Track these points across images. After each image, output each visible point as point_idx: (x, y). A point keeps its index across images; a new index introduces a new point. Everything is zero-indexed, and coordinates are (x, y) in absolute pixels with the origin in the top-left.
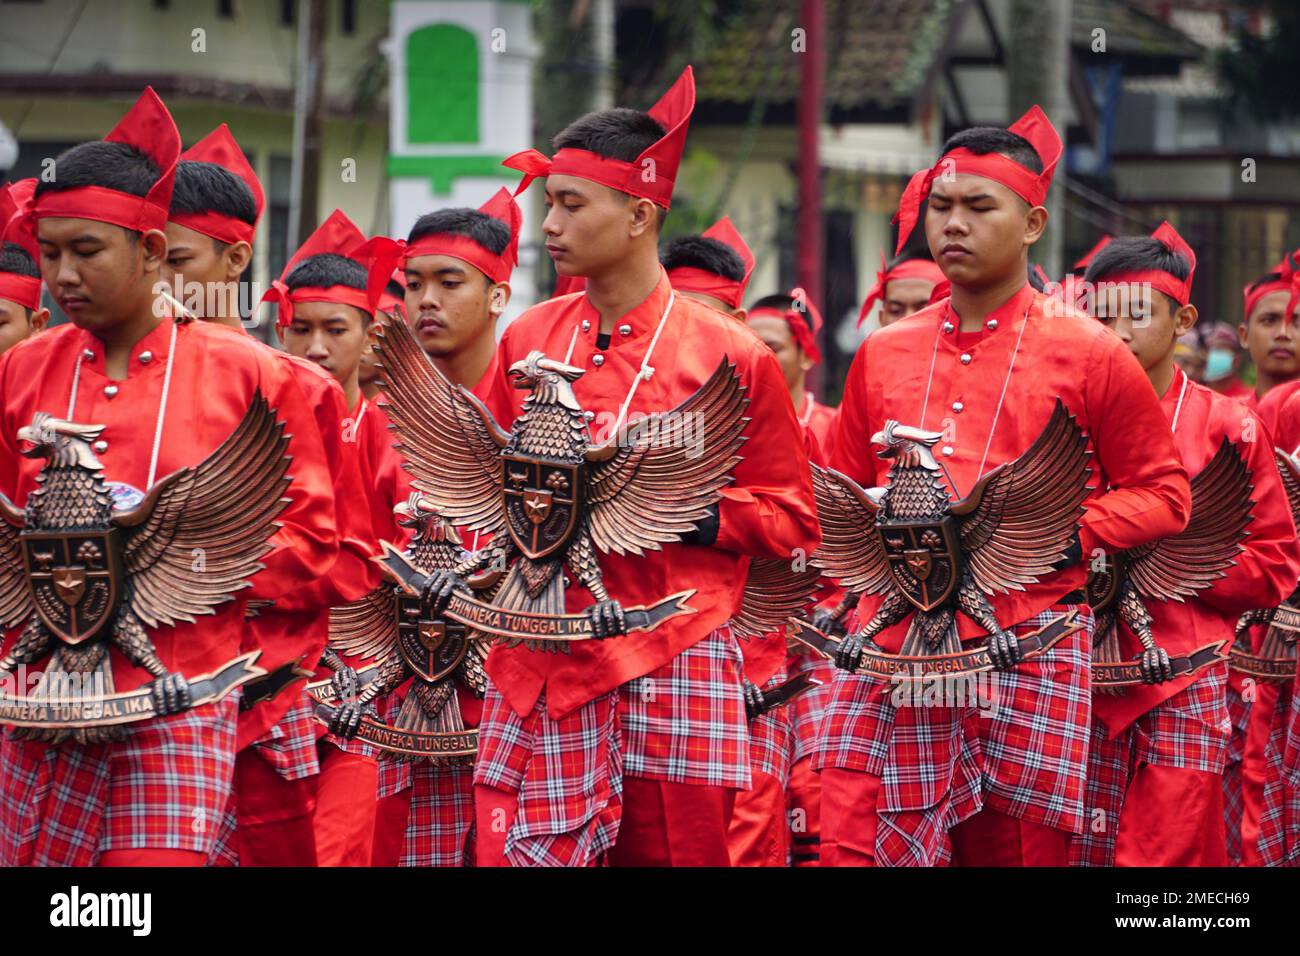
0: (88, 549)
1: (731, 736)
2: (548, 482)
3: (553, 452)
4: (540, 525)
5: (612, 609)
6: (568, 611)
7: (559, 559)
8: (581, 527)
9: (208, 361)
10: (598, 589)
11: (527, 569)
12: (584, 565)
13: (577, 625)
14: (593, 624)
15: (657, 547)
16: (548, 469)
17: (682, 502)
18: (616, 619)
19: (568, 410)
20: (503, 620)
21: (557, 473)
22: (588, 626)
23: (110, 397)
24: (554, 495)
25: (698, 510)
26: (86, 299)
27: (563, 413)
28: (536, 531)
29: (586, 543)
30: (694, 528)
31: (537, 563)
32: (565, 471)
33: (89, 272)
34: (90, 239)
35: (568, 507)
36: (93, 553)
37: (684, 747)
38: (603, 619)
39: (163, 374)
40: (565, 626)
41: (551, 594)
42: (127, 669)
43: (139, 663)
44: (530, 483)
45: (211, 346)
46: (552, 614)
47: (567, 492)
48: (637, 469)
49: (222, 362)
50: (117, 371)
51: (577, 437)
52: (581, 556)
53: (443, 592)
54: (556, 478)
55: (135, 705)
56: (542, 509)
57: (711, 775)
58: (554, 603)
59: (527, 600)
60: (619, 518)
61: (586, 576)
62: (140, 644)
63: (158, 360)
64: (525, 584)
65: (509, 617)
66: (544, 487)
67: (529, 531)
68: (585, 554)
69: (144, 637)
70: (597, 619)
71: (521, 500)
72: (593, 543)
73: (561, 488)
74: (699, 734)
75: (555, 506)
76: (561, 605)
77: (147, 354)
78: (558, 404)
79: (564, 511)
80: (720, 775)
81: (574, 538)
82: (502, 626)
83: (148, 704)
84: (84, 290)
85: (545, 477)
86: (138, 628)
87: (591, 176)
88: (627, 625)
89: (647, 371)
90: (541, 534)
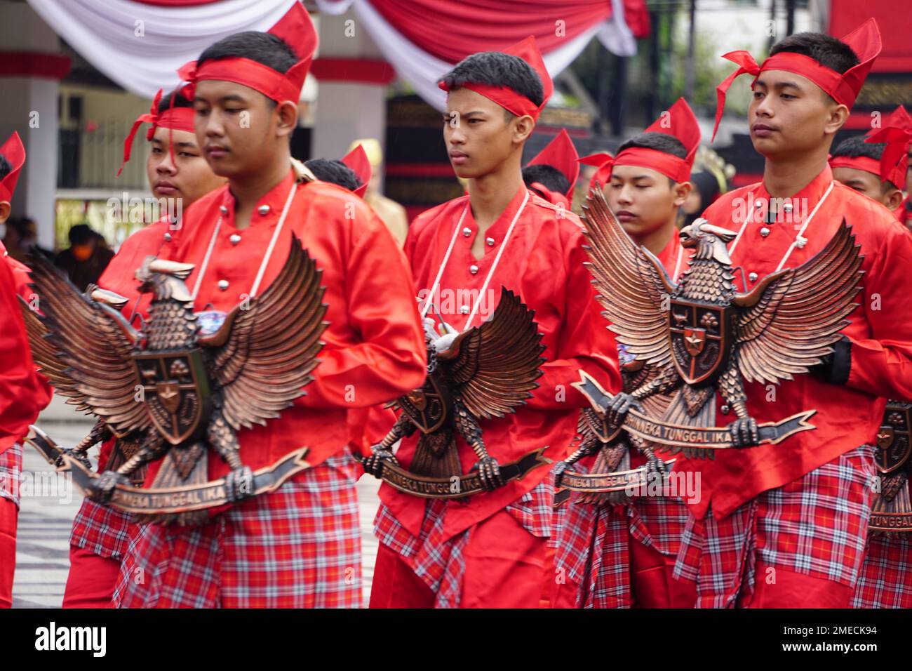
0: (177, 367)
2: (702, 321)
3: (707, 297)
4: (696, 357)
5: (748, 424)
6: (717, 425)
8: (729, 360)
9: (312, 213)
10: (740, 409)
12: (731, 391)
13: (719, 436)
14: (732, 435)
15: (790, 378)
16: (703, 311)
17: (811, 341)
18: (750, 433)
19: (721, 265)
20: (663, 431)
21: (709, 314)
22: (728, 437)
23: (235, 244)
24: (707, 332)
25: (822, 348)
26: (226, 150)
27: (717, 266)
28: (693, 362)
29: (734, 373)
30: (819, 362)
31: (695, 387)
32: (715, 312)
33: (232, 126)
35: (718, 342)
36: (182, 369)
37: (809, 546)
38: (740, 431)
40: (709, 437)
41: (705, 414)
42: (217, 466)
44: (689, 323)
45: (318, 201)
47: (717, 329)
48: (775, 313)
49: (323, 213)
51: (727, 286)
52: (729, 384)
53: (621, 410)
54: (708, 318)
55: (210, 494)
56: (698, 344)
57: (832, 572)
58: (707, 419)
60: (761, 354)
61: (732, 399)
62: (226, 442)
63: (273, 214)
64: (686, 405)
65: (667, 429)
67: (688, 362)
68: (732, 382)
69: (230, 438)
70: (735, 431)
71: (682, 336)
72: (740, 374)
73: (712, 327)
74: (824, 537)
75: (708, 341)
76: (712, 422)
77: (265, 208)
78: (713, 259)
79: (715, 346)
81: (724, 368)
82: (662, 437)
83: (221, 493)
84: (226, 141)
85: (700, 317)
86: (227, 430)
87: (810, 76)
88: (760, 438)
89: (801, 241)
90: (697, 364)
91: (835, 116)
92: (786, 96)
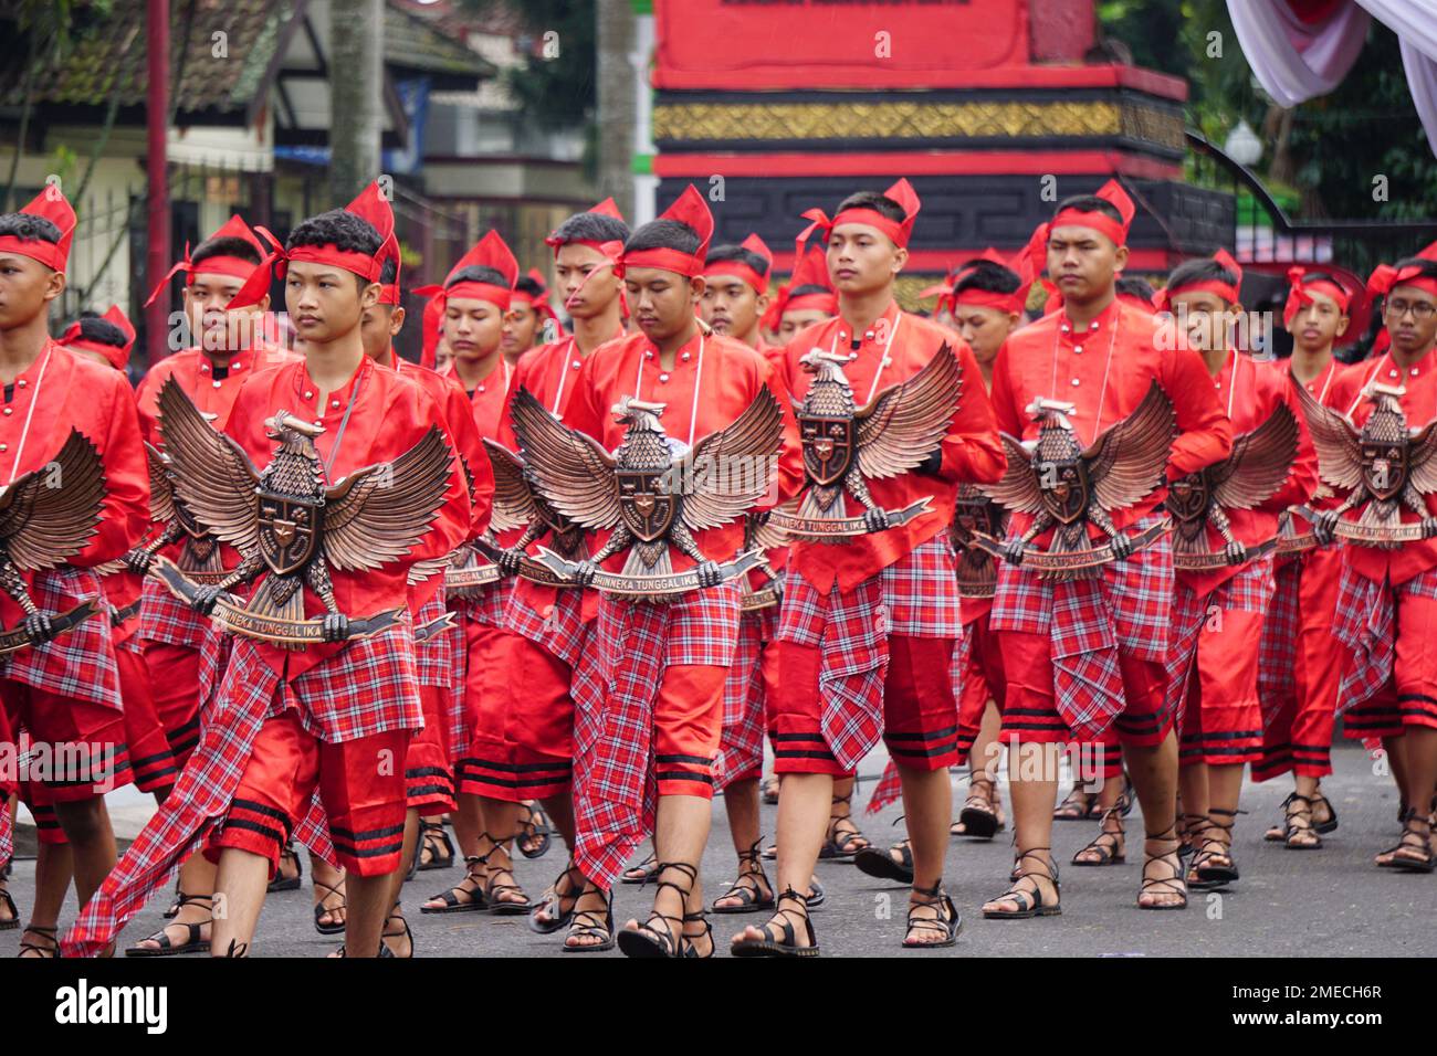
1: (950, 605)
2: (831, 432)
3: (833, 412)
5: (879, 512)
6: (848, 516)
7: (841, 484)
8: (853, 462)
9: (724, 361)
10: (867, 501)
11: (819, 493)
12: (857, 487)
13: (856, 525)
14: (867, 523)
15: (905, 472)
16: (831, 424)
17: (920, 441)
18: (882, 519)
19: (841, 385)
20: (807, 525)
21: (837, 426)
22: (863, 525)
23: (663, 382)
25: (931, 445)
26: (656, 319)
27: (838, 386)
29: (857, 472)
30: (928, 457)
31: (825, 487)
32: (841, 424)
33: (660, 302)
34: (661, 282)
35: (845, 448)
37: (919, 614)
38: (874, 520)
39: (696, 369)
40: (848, 526)
41: (836, 507)
42: (680, 556)
43: (687, 553)
44: (819, 434)
46: (837, 518)
47: (844, 438)
48: (889, 421)
50: (667, 364)
51: (847, 402)
52: (854, 481)
54: (836, 430)
55: (687, 581)
56: (827, 451)
57: (937, 631)
58: (839, 511)
59: (820, 513)
60: (878, 455)
61: (859, 493)
62: (689, 543)
63: (693, 359)
64: (818, 502)
66: (828, 436)
67: (819, 467)
68: (857, 480)
69: (690, 537)
70: (869, 519)
71: (813, 446)
72: (862, 473)
73: (840, 436)
74: (929, 604)
76: (844, 513)
77: (686, 355)
78: (834, 381)
79: (842, 451)
80: (943, 631)
81: (849, 470)
82: (807, 530)
83: (695, 580)
84: (655, 313)
85: (828, 429)
86: (686, 532)
87: (878, 227)
88: (890, 523)
89: (887, 361)
90: (827, 468)
91: (898, 258)
92: (863, 244)
